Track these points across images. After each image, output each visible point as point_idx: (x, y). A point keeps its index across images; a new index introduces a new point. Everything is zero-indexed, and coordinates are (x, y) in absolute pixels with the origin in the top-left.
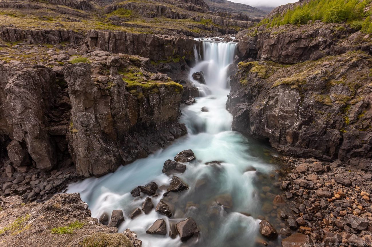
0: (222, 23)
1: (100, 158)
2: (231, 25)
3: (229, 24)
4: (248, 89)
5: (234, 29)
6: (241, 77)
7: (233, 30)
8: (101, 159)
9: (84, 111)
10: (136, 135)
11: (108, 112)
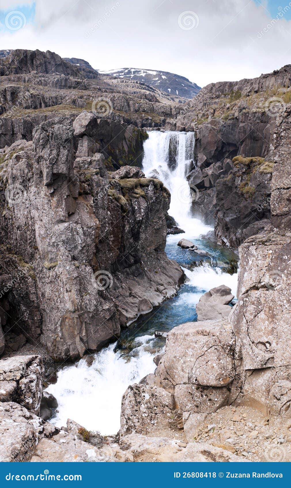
0: (127, 108)
1: (100, 308)
2: (144, 111)
3: (139, 108)
4: (258, 201)
5: (150, 118)
6: (241, 181)
7: (150, 121)
8: (101, 311)
9: (67, 220)
10: (121, 277)
11: (96, 224)
